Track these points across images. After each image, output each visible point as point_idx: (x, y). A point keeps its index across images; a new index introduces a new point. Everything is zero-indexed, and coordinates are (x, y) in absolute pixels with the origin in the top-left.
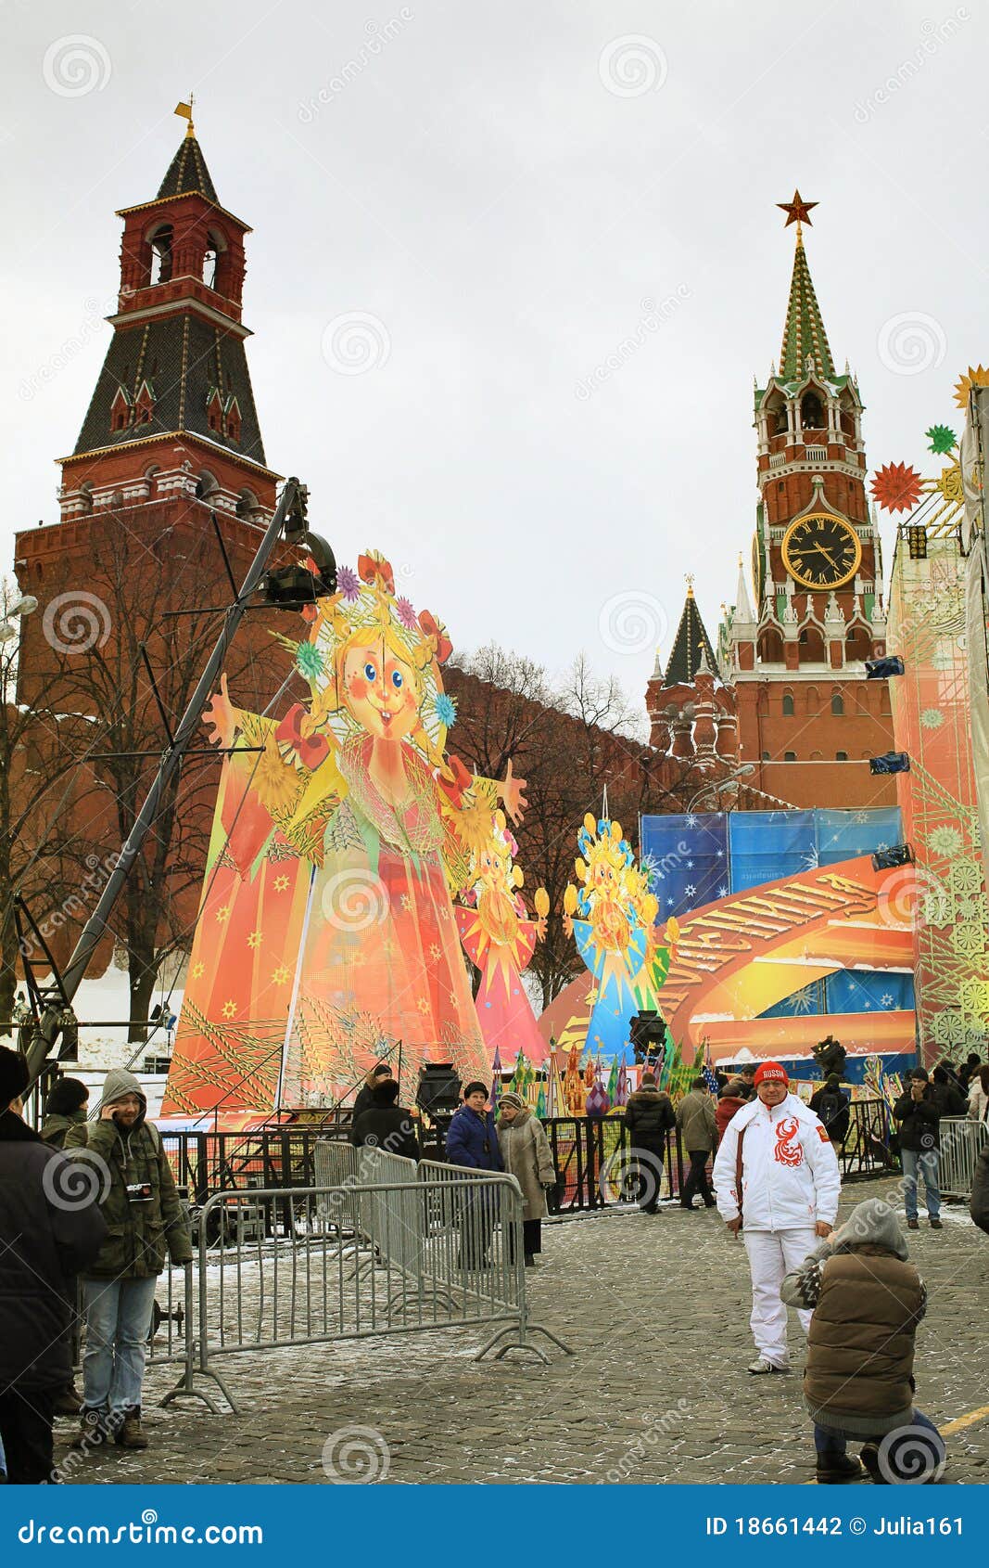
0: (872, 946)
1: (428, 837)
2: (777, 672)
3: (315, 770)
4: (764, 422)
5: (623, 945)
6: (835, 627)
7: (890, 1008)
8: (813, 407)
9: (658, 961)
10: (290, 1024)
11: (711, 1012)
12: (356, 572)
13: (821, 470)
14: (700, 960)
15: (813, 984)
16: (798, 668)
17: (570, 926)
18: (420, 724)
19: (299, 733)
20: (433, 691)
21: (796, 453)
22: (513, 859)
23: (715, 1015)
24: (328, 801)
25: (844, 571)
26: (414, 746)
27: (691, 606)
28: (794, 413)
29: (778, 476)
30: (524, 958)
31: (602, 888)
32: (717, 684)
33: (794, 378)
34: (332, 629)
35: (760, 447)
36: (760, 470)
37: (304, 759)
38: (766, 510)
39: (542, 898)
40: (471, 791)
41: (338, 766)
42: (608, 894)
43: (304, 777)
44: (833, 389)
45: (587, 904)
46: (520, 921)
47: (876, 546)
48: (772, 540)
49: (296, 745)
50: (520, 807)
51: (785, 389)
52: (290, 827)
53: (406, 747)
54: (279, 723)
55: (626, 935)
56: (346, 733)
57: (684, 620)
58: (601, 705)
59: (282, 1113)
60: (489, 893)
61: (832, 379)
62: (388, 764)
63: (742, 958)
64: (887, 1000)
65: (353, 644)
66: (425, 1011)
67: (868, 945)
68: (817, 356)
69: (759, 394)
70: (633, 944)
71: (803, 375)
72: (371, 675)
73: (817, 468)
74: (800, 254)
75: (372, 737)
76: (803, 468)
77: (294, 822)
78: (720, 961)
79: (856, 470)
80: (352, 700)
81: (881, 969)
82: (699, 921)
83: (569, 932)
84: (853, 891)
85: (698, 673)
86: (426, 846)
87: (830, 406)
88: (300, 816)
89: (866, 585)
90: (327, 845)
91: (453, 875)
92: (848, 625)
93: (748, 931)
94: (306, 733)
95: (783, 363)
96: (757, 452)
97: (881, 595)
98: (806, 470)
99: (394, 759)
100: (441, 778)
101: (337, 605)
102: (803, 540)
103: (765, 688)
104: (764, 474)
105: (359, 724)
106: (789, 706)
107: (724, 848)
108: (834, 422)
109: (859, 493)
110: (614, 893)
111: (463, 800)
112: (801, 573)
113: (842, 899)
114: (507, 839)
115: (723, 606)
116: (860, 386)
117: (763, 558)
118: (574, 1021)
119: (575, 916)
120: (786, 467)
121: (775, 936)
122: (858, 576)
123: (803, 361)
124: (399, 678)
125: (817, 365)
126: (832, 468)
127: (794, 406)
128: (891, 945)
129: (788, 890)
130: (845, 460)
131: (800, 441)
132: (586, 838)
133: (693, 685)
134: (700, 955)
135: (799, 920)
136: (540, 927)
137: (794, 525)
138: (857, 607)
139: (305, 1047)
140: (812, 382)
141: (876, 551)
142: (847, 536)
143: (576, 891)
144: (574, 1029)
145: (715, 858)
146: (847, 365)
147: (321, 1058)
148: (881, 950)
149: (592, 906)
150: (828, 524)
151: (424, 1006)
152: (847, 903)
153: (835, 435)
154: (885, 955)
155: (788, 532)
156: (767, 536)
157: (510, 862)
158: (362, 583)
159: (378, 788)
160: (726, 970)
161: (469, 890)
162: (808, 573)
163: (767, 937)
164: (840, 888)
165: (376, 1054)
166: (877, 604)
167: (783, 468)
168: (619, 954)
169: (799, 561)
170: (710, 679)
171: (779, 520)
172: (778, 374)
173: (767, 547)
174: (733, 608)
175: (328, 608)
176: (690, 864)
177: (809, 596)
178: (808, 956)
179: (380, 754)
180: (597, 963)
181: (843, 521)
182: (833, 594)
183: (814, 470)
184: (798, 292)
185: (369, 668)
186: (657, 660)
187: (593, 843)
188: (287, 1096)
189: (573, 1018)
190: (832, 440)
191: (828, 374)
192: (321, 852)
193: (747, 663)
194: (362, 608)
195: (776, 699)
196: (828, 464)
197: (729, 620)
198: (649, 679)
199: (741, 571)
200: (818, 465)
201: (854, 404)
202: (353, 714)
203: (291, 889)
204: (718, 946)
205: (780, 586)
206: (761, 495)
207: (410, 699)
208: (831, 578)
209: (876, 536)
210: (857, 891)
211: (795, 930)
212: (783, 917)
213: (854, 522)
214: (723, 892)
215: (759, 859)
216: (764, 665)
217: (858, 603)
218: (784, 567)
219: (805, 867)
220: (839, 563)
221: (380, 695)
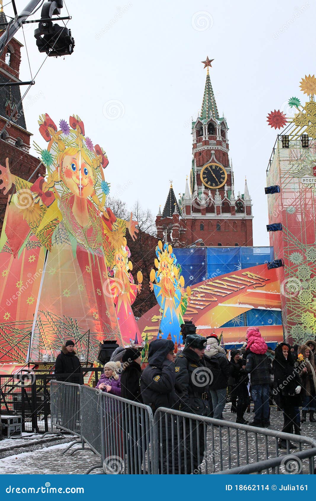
0: (265, 300)
1: (96, 242)
2: (198, 216)
3: (48, 207)
4: (195, 133)
5: (173, 296)
6: (218, 201)
7: (271, 324)
8: (212, 128)
9: (183, 304)
10: (34, 323)
11: (202, 325)
12: (68, 123)
13: (214, 149)
14: (197, 304)
15: (241, 315)
16: (205, 215)
17: (152, 286)
18: (95, 192)
19: (42, 190)
20: (100, 179)
21: (206, 143)
22: (129, 258)
23: (204, 326)
24: (54, 222)
25: (221, 183)
26: (92, 201)
27: (172, 192)
28: (205, 130)
29: (199, 151)
30: (132, 300)
31: (164, 272)
32: (180, 218)
33: (205, 118)
34: (57, 146)
35: (194, 141)
36: (193, 148)
37: (43, 201)
38: (195, 162)
39: (140, 275)
40: (116, 223)
41: (58, 206)
42: (167, 274)
43: (44, 211)
44: (218, 122)
45: (159, 278)
46: (131, 284)
47: (232, 175)
48: (197, 172)
49: (40, 195)
50: (135, 233)
51: (202, 121)
52: (37, 232)
53: (89, 201)
54: (32, 184)
55: (173, 291)
56: (63, 192)
57: (169, 196)
58: (144, 219)
59: (30, 364)
60: (119, 272)
61: (218, 119)
62: (81, 207)
63: (214, 304)
64: (270, 321)
65: (66, 154)
66: (96, 318)
67: (262, 299)
68: (213, 111)
69: (193, 123)
70: (176, 295)
71: (209, 117)
72: (74, 169)
73: (213, 148)
74: (208, 77)
75: (74, 195)
76: (208, 148)
77: (39, 229)
78: (205, 305)
79: (225, 149)
80: (65, 177)
81: (269, 309)
82: (196, 289)
83: (152, 289)
84: (256, 278)
85: (174, 214)
86: (94, 246)
87: (217, 128)
88: (41, 227)
89: (229, 188)
90: (53, 242)
91: (107, 259)
92: (223, 201)
93: (216, 293)
94: (45, 190)
95: (202, 113)
96: (192, 143)
97: (233, 191)
98: (209, 149)
99: (84, 206)
100: (103, 216)
101: (59, 136)
102: (207, 173)
103: (194, 221)
104: (195, 150)
105: (68, 189)
106: (202, 227)
107: (204, 262)
108: (218, 133)
109: (227, 157)
110: (169, 274)
111: (113, 227)
112: (207, 183)
113: (252, 281)
114: (127, 250)
115: (180, 194)
116: (227, 121)
117: (194, 178)
118: (147, 328)
119: (154, 282)
120: (203, 148)
121: (226, 296)
122: (226, 184)
123: (208, 113)
124: (86, 171)
125: (213, 114)
126: (218, 148)
127: (205, 127)
128: (273, 300)
129: (231, 278)
130: (222, 146)
131: (207, 139)
132: (159, 250)
133: (172, 218)
134: (197, 303)
135: (236, 289)
136: (139, 287)
137: (205, 167)
138: (226, 195)
139: (41, 334)
140: (211, 120)
141: (232, 176)
142: (223, 171)
143: (155, 272)
144: (147, 331)
145: (202, 265)
146: (223, 114)
147: (49, 338)
148: (269, 301)
149: (161, 278)
150: (216, 167)
151: (95, 316)
152: (254, 283)
153: (219, 137)
154: (270, 303)
155: (203, 169)
156: (196, 170)
157: (127, 260)
158: (71, 128)
159: (76, 218)
160: (208, 308)
161: (111, 270)
162: (209, 183)
163: (223, 296)
164: (251, 277)
165: (75, 337)
166: (232, 194)
167: (201, 148)
168: (171, 299)
169: (206, 179)
170: (178, 216)
171: (200, 165)
172: (200, 117)
173: (196, 174)
174: (184, 194)
175: (56, 136)
176: (191, 268)
177: (210, 191)
178: (240, 303)
179: (77, 203)
180: (162, 302)
181: (221, 166)
182: (217, 190)
183: (212, 149)
184: (207, 90)
185: (73, 165)
186: (160, 209)
187: (161, 253)
188: (32, 357)
189: (147, 327)
190: (218, 139)
191: (217, 117)
192: (50, 244)
193: (188, 213)
194: (70, 138)
195: (198, 224)
196: (216, 147)
197: (182, 198)
198: (157, 215)
199: (187, 182)
200: (213, 147)
201: (225, 128)
202: (66, 184)
203: (36, 261)
204: (204, 299)
205: (199, 187)
206: (193, 157)
207: (91, 182)
208: (217, 185)
209: (232, 171)
210: (258, 279)
211: (234, 293)
212: (229, 288)
213: (225, 166)
214: (204, 279)
215: (219, 266)
216: (194, 213)
217: (226, 193)
218: (201, 181)
219: (236, 269)
220: (219, 180)
221: (78, 178)
